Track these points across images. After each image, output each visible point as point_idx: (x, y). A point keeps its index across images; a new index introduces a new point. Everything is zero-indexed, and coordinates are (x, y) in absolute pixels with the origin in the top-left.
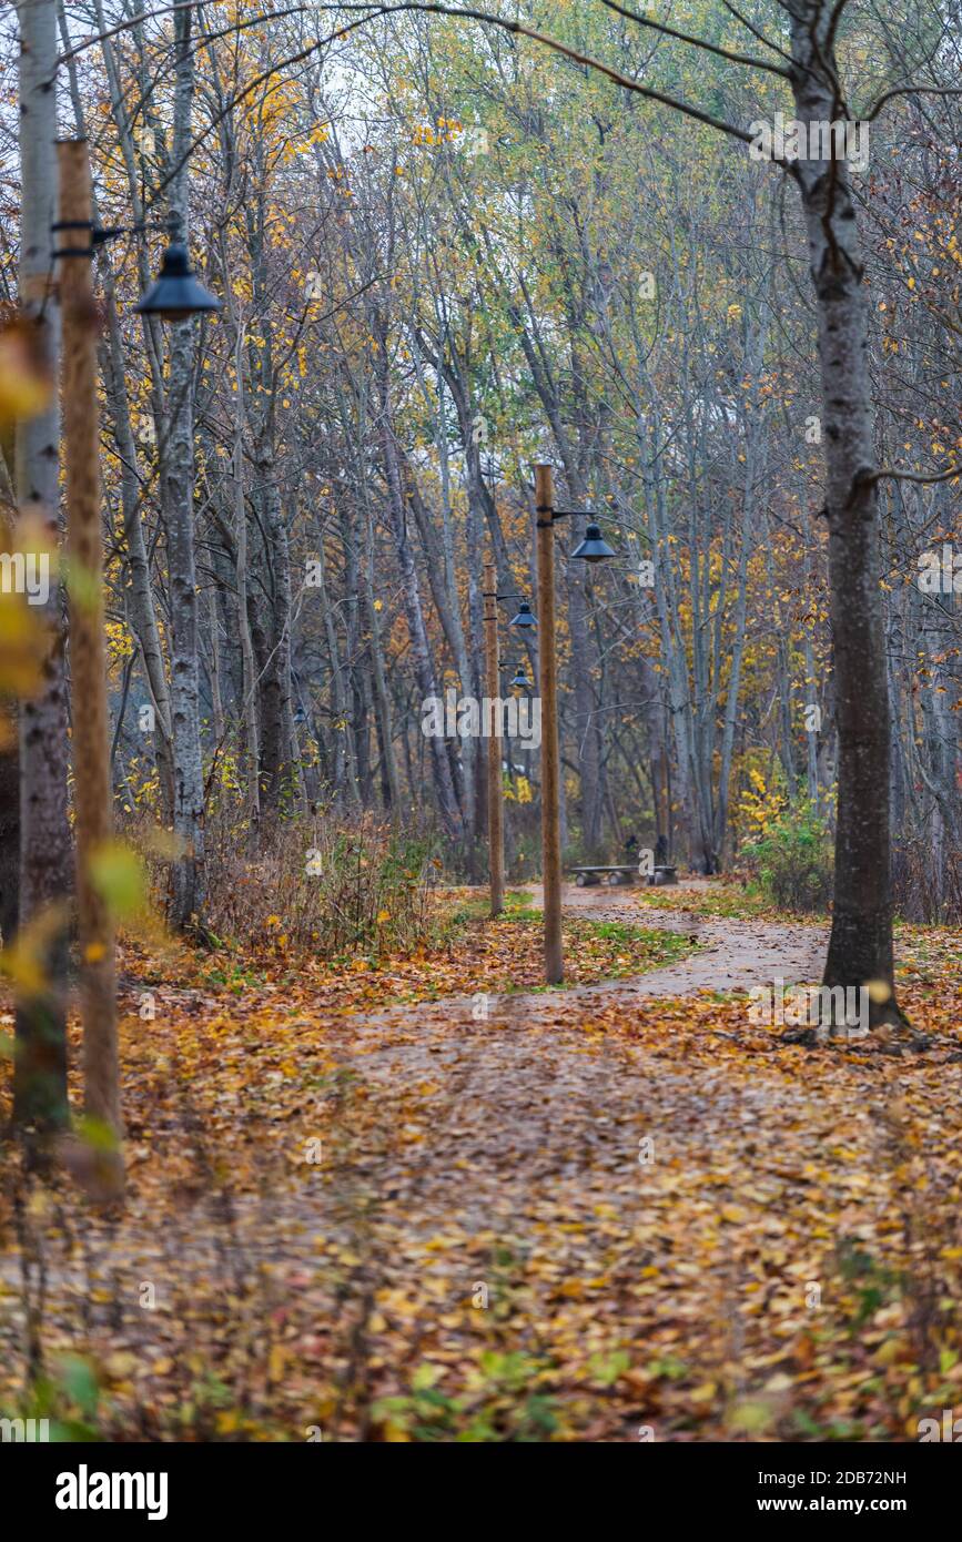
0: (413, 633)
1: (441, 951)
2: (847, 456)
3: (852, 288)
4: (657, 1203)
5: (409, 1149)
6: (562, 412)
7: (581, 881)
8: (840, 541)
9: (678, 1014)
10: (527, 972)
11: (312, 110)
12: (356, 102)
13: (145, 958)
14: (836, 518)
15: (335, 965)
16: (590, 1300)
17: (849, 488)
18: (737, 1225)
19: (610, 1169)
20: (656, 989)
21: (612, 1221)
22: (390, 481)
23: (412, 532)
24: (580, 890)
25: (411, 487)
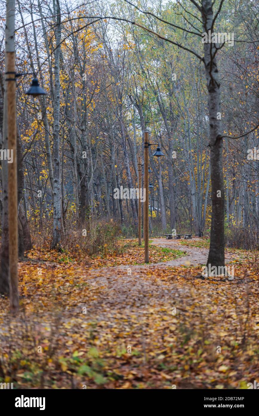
0: (127, 174)
1: (120, 254)
2: (215, 132)
3: (216, 90)
4: (147, 315)
5: (92, 301)
6: (167, 117)
7: (167, 238)
8: (213, 153)
9: (174, 271)
10: (141, 260)
11: (104, 39)
12: (115, 37)
13: (45, 255)
14: (212, 147)
15: (93, 257)
16: (125, 338)
17: (215, 140)
18: (166, 321)
19: (138, 307)
20: (171, 264)
21: (135, 319)
22: (122, 135)
23: (127, 148)
24: (166, 240)
25: (127, 136)
